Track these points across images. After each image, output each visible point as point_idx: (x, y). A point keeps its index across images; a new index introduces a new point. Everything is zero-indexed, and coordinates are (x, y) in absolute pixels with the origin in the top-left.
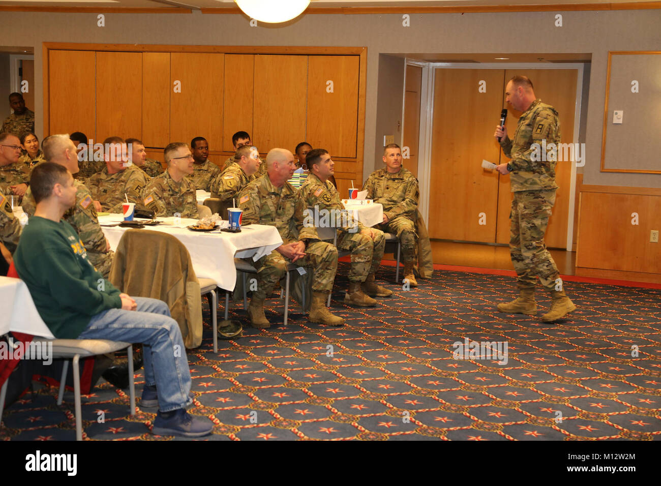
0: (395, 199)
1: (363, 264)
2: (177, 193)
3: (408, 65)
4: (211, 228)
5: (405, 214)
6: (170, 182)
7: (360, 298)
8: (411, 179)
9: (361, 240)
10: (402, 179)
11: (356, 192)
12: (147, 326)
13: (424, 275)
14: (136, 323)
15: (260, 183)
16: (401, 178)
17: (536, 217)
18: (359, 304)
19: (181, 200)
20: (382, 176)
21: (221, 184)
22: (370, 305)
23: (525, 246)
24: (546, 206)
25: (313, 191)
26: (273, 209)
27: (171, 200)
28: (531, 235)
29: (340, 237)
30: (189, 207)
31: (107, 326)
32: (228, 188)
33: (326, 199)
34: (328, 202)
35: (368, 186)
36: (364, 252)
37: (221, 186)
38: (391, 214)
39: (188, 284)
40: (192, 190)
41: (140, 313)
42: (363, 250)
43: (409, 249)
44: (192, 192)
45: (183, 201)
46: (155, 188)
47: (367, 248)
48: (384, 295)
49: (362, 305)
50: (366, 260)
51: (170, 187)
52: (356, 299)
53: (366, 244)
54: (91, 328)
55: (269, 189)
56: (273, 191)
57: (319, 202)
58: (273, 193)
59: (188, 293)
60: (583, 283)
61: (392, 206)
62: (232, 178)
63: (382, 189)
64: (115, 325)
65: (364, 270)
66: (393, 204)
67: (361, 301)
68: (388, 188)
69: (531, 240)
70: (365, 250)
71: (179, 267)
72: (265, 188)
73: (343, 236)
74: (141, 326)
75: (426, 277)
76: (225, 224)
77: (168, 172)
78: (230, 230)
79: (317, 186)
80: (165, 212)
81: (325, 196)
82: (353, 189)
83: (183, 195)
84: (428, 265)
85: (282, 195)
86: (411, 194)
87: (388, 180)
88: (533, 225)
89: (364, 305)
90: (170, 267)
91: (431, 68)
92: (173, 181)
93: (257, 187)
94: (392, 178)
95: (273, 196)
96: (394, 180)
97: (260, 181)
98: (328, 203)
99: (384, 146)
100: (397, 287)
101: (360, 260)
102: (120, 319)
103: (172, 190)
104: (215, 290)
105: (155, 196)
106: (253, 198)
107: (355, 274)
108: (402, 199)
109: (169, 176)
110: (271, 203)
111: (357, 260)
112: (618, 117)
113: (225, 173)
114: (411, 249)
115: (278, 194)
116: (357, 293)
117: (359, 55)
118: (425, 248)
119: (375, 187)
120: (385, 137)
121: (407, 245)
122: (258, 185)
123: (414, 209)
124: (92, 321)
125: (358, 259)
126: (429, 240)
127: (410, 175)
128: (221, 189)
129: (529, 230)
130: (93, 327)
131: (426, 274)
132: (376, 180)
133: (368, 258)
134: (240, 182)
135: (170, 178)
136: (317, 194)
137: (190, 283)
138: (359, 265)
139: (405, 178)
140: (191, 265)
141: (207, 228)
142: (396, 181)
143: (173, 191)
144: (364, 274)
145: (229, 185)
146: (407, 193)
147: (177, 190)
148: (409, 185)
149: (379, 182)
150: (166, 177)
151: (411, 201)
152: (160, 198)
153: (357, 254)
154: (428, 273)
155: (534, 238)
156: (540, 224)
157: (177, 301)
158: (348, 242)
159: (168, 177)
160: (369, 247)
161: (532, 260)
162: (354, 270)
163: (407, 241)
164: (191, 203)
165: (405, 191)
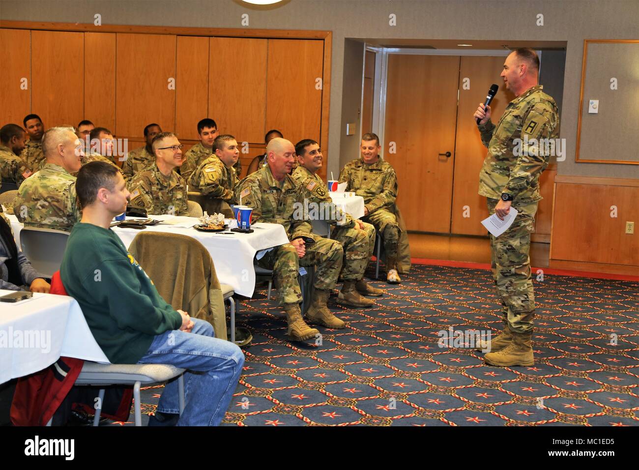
0: (373, 190)
1: (360, 261)
2: (166, 187)
3: (367, 51)
4: (220, 228)
5: (385, 207)
6: (159, 176)
7: (356, 298)
8: (389, 170)
9: (357, 236)
10: (380, 170)
11: (336, 184)
12: (214, 355)
14: (204, 350)
15: (261, 175)
16: (380, 168)
17: (513, 236)
18: (355, 304)
19: (170, 195)
20: (359, 167)
21: (202, 177)
22: (366, 306)
23: (502, 273)
24: (525, 221)
25: (305, 185)
26: (274, 205)
27: (160, 194)
28: (508, 260)
29: (333, 233)
30: (178, 204)
31: (171, 351)
32: (211, 182)
33: (320, 193)
34: (322, 196)
35: (344, 177)
36: (360, 249)
37: (202, 179)
38: (371, 207)
39: (212, 291)
40: (182, 186)
41: (198, 336)
42: (359, 246)
43: (392, 244)
44: (182, 188)
45: (172, 196)
46: (141, 182)
47: (364, 244)
49: (357, 305)
50: (363, 257)
51: (158, 180)
52: (351, 300)
53: (363, 240)
54: (154, 353)
55: (270, 183)
56: (274, 186)
57: (312, 196)
58: (275, 188)
59: (213, 302)
60: (563, 276)
61: (371, 198)
62: (215, 170)
63: (360, 180)
64: (180, 351)
65: (361, 267)
66: (371, 196)
67: (356, 301)
68: (365, 179)
69: (509, 266)
70: (361, 246)
71: (202, 272)
72: (266, 182)
73: (337, 232)
74: (208, 354)
75: (404, 272)
76: (233, 223)
77: (156, 165)
78: (240, 230)
79: (309, 180)
80: (152, 208)
81: (319, 190)
82: (333, 181)
83: (172, 190)
84: (406, 259)
85: (283, 190)
86: (390, 185)
87: (366, 170)
88: (510, 247)
89: (361, 306)
90: (192, 273)
91: (384, 53)
92: (161, 174)
93: (258, 180)
94: (370, 168)
95: (275, 191)
96: (372, 170)
97: (260, 174)
98: (322, 198)
99: (348, 134)
100: (380, 284)
101: (356, 257)
102: (185, 343)
103: (160, 183)
104: (233, 297)
105: (142, 190)
106: (255, 192)
107: (351, 272)
108: (380, 190)
109: (157, 168)
110: (272, 198)
111: (353, 257)
112: (594, 106)
113: (205, 165)
114: (395, 243)
115: (279, 189)
116: (352, 293)
117: (324, 40)
118: (403, 242)
119: (352, 177)
120: (348, 125)
121: (391, 240)
122: (259, 178)
123: (393, 202)
124: (154, 344)
125: (355, 255)
126: (406, 234)
127: (389, 166)
128: (202, 183)
129: (506, 253)
130: (156, 352)
131: (403, 269)
132: (353, 171)
133: (365, 255)
135: (158, 171)
136: (310, 187)
137: (214, 290)
138: (355, 263)
139: (383, 169)
140: (214, 271)
141: (217, 228)
142: (374, 172)
143: (161, 185)
144: (360, 272)
145: (211, 178)
146: (386, 185)
147: (165, 184)
148: (388, 176)
149: (356, 173)
150: (154, 170)
151: (391, 193)
152: (147, 193)
153: (353, 251)
154: (405, 268)
155: (513, 262)
156: (519, 245)
157: (200, 311)
158: (343, 238)
159: (156, 170)
160: (365, 243)
161: (507, 287)
162: (350, 269)
163: (390, 236)
164: (180, 199)
165: (383, 182)
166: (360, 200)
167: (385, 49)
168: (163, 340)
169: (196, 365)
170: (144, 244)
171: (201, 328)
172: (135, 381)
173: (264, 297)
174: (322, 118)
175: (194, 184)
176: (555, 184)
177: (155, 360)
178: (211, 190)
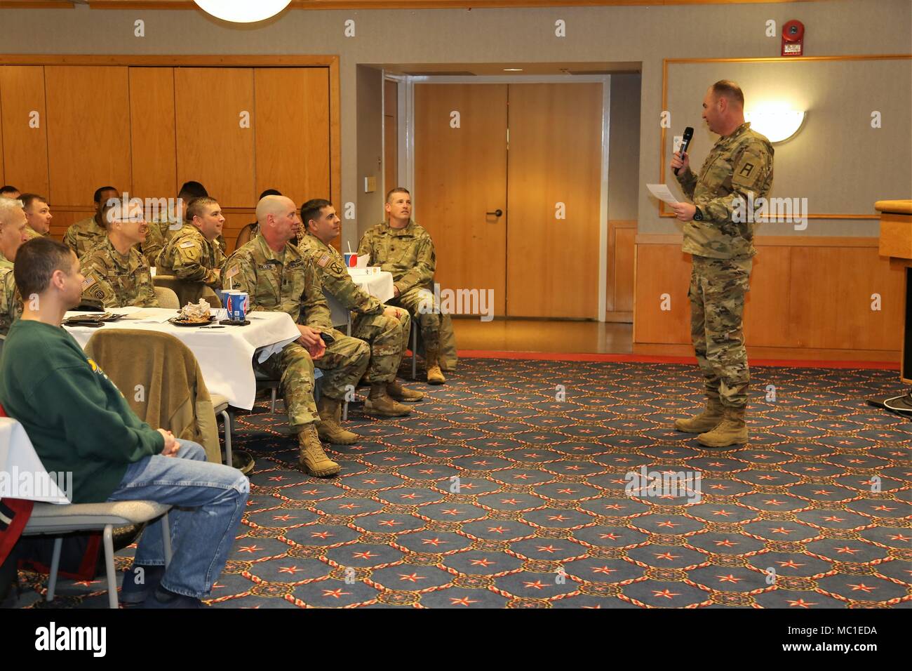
0: (404, 263)
1: (391, 357)
2: (126, 270)
3: (386, 81)
4: (205, 320)
5: (421, 284)
6: (115, 256)
7: (388, 405)
8: (423, 236)
9: (386, 325)
10: (412, 237)
11: (354, 258)
12: (210, 484)
13: (446, 366)
14: (195, 479)
15: (254, 247)
16: (410, 234)
17: (727, 297)
18: (386, 414)
19: (131, 280)
20: (384, 233)
21: (177, 255)
22: (402, 414)
23: (713, 339)
24: (740, 279)
25: (315, 259)
26: (274, 283)
27: (120, 280)
28: (721, 323)
29: (354, 322)
30: (145, 290)
31: (151, 483)
32: (189, 261)
33: (336, 269)
34: (339, 273)
35: (365, 248)
36: (391, 341)
37: (177, 258)
38: (403, 285)
39: (199, 404)
40: (145, 265)
41: (187, 460)
42: (389, 338)
43: (432, 333)
44: (146, 269)
45: (135, 281)
46: (95, 265)
47: (396, 335)
48: (413, 399)
49: (391, 414)
50: (395, 352)
51: (115, 262)
52: (381, 408)
53: (394, 330)
55: (266, 255)
56: (272, 258)
57: (325, 274)
58: (273, 261)
59: (201, 418)
61: (402, 274)
62: (191, 245)
63: (386, 250)
64: (164, 481)
65: (392, 365)
66: (402, 271)
67: (388, 409)
68: (393, 250)
69: (722, 331)
70: (392, 338)
71: (184, 379)
72: (261, 254)
73: (360, 320)
74: (201, 483)
75: (449, 369)
76: (221, 314)
77: (109, 241)
78: (232, 322)
79: (321, 252)
80: (115, 297)
81: (334, 266)
82: (351, 253)
83: (134, 273)
84: (451, 352)
85: (285, 264)
86: (426, 256)
87: (393, 238)
88: (724, 310)
89: (394, 414)
90: (171, 382)
91: (409, 82)
92: (118, 253)
93: (250, 253)
94: (398, 235)
95: (273, 266)
96: (400, 237)
97: (253, 245)
98: (339, 276)
99: (366, 191)
100: (419, 386)
101: (386, 352)
102: (169, 472)
103: (118, 266)
104: (227, 410)
105: (98, 275)
106: (246, 271)
107: (380, 372)
108: (412, 263)
109: (112, 246)
110: (270, 275)
111: (383, 352)
112: (679, 145)
113: (178, 239)
114: (435, 331)
115: (279, 262)
116: (382, 398)
117: (329, 67)
118: (445, 330)
119: (375, 249)
120: (366, 179)
121: (430, 327)
122: (251, 251)
123: (430, 277)
124: (128, 475)
125: (384, 350)
126: (449, 318)
127: (422, 231)
128: (177, 263)
129: (719, 316)
130: (131, 485)
131: (448, 365)
132: (376, 239)
133: (397, 349)
134: (202, 251)
135: (113, 249)
136: (323, 262)
137: (202, 403)
138: (385, 360)
139: (415, 235)
140: (201, 377)
141: (200, 321)
142: (404, 239)
143: (120, 268)
144: (392, 371)
145: (190, 256)
146: (420, 255)
147: (125, 266)
148: (422, 244)
149: (380, 242)
150: (107, 249)
151: (427, 266)
152: (105, 278)
153: (381, 344)
154: (450, 363)
155: (727, 326)
156: (734, 306)
157: (184, 430)
158: (368, 328)
159: (110, 248)
160: (398, 334)
161: (719, 357)
162: (378, 367)
163: (429, 322)
164: (146, 284)
165: (417, 252)
166: (388, 277)
167: (410, 78)
168: (140, 469)
169: (186, 498)
170: (104, 346)
171: (189, 451)
172: (105, 525)
173: (268, 410)
174: (331, 171)
175: (165, 265)
176: (636, 246)
177: (130, 496)
178: (191, 273)
